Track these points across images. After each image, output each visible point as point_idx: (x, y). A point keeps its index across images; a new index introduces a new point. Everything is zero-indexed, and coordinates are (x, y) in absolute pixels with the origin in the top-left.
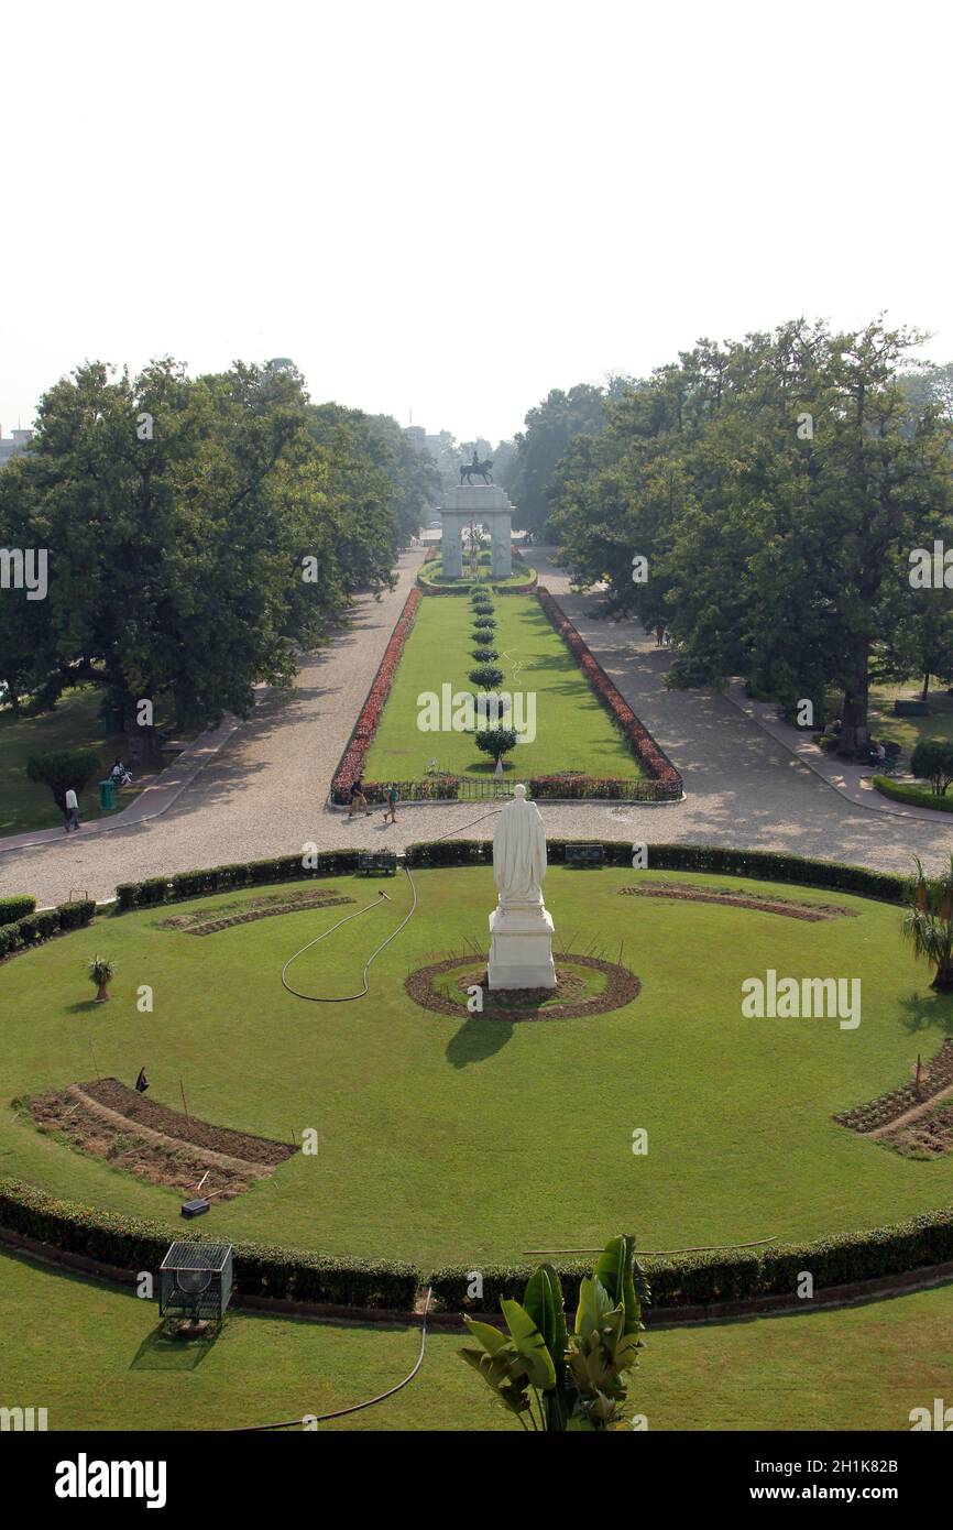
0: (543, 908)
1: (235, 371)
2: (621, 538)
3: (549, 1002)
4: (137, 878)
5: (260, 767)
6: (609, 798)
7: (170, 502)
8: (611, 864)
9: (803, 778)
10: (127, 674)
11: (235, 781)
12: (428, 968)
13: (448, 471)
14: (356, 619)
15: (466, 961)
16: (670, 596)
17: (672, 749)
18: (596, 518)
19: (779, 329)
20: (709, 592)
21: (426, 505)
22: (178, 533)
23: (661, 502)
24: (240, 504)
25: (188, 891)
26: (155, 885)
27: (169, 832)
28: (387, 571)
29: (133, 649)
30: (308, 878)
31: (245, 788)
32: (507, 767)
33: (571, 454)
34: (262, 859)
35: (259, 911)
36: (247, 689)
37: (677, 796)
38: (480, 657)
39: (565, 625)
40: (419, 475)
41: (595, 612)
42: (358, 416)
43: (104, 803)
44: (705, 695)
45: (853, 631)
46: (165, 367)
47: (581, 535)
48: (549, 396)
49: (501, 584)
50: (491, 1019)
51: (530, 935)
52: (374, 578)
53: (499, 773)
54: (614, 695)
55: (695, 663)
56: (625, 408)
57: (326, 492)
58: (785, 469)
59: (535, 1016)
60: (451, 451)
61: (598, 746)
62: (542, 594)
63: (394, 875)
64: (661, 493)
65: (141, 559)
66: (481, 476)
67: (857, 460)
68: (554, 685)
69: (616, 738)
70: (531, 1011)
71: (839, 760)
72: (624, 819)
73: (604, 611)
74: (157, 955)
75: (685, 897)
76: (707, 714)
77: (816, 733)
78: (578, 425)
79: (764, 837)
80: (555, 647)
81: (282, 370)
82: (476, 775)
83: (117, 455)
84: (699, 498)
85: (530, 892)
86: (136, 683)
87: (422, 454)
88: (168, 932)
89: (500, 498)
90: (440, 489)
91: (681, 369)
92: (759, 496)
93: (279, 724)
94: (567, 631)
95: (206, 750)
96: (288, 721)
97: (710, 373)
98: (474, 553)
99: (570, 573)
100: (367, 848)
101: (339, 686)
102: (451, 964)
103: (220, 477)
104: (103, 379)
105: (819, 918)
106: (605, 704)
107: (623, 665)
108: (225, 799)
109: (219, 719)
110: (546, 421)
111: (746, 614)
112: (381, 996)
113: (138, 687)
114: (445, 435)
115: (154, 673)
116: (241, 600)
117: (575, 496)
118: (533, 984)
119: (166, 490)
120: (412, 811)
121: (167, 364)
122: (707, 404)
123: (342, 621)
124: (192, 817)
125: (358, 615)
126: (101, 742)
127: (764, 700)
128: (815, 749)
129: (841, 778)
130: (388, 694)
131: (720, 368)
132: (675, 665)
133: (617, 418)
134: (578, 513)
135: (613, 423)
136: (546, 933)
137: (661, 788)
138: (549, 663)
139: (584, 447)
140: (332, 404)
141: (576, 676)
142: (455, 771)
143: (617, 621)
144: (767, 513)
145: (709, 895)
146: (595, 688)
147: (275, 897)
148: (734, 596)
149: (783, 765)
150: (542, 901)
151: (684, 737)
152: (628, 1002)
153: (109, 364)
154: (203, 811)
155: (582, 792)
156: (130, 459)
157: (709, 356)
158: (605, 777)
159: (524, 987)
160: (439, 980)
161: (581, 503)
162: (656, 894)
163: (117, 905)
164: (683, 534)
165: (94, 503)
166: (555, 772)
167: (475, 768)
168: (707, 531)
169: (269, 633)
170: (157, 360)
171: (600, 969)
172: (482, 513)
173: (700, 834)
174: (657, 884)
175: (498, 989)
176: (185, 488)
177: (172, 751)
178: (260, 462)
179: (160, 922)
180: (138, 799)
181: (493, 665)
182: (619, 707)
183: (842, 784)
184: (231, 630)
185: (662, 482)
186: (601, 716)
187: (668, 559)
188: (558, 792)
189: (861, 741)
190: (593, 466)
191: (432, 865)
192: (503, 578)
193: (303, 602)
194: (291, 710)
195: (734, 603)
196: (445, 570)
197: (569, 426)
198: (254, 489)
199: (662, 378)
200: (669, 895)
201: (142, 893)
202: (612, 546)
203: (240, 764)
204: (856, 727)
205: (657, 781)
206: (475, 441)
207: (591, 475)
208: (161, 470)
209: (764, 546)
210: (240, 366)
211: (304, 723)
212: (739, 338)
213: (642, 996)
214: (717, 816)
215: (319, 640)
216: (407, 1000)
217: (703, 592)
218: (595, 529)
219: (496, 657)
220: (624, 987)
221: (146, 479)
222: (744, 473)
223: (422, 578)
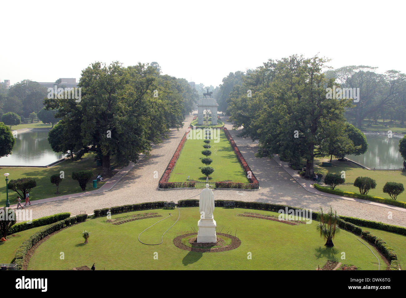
0: (213, 220)
1: (138, 65)
2: (246, 114)
3: (214, 247)
4: (100, 208)
5: (139, 177)
6: (238, 188)
7: (116, 101)
8: (236, 207)
9: (294, 184)
10: (102, 150)
11: (132, 181)
12: (180, 236)
13: (201, 94)
14: (171, 135)
15: (192, 234)
16: (259, 131)
17: (257, 175)
18: (240, 108)
19: (290, 57)
20: (269, 130)
21: (194, 103)
22: (118, 110)
23: (257, 104)
24: (137, 102)
25: (115, 212)
26: (105, 210)
27: (111, 195)
28: (181, 122)
29: (104, 142)
30: (149, 209)
31: (134, 183)
32: (210, 179)
33: (234, 91)
34: (137, 203)
35: (134, 218)
36: (136, 155)
37: (257, 188)
38: (205, 147)
39: (231, 138)
40: (192, 95)
41: (239, 135)
42: (174, 78)
43: (94, 186)
44: (268, 159)
45: (309, 142)
46: (116, 64)
47: (235, 113)
48: (229, 74)
49: (214, 127)
50: (197, 251)
51: (209, 227)
52: (177, 124)
53: (207, 180)
54: (242, 159)
55: (264, 150)
56: (248, 78)
57: (162, 99)
58: (290, 96)
59: (209, 251)
60: (202, 89)
61: (236, 173)
62: (225, 130)
63: (174, 209)
64: (257, 102)
65: (107, 117)
66: (209, 96)
67: (311, 94)
68: (225, 156)
69: (242, 171)
70: (209, 249)
71: (305, 179)
72: (242, 194)
73: (242, 135)
74: (104, 230)
75: (257, 217)
76: (268, 165)
77: (299, 171)
78: (237, 83)
79: (281, 200)
80: (227, 145)
81: (155, 65)
82: (200, 181)
83: (102, 88)
84: (267, 104)
85: (210, 215)
86: (105, 152)
87: (193, 89)
88: (108, 224)
89: (215, 102)
90: (198, 100)
91: (264, 68)
92: (283, 103)
93: (146, 165)
94: (231, 140)
95: (124, 172)
96: (149, 164)
97: (272, 69)
98: (207, 117)
99: (233, 124)
100: (167, 201)
101: (164, 154)
102: (187, 235)
103: (131, 95)
104: (100, 67)
105: (294, 224)
106: (240, 161)
107: (246, 150)
108: (128, 186)
109: (128, 163)
110: (228, 81)
111: (279, 137)
112: (166, 244)
113: (105, 153)
114: (201, 84)
115: (110, 150)
116: (136, 130)
117: (234, 102)
118: (210, 241)
119: (115, 98)
120: (181, 191)
121: (117, 63)
122: (271, 77)
123: (166, 136)
124: (119, 191)
125: (172, 134)
126: (95, 169)
127: (285, 161)
128: (298, 175)
129: (304, 184)
130: (178, 157)
131: (275, 67)
132: (258, 151)
133: (246, 81)
134: (235, 107)
135: (245, 82)
136: (213, 227)
137: (253, 185)
138: (225, 149)
139: (238, 89)
140: (167, 75)
141: (232, 153)
142: (195, 179)
143: (245, 138)
144: (285, 108)
145: (264, 217)
146: (237, 157)
147: (139, 214)
148: (275, 131)
149: (288, 180)
150: (213, 218)
151: (261, 171)
152: (237, 247)
153: (102, 62)
154: (122, 189)
155: (230, 186)
156: (106, 89)
157: (272, 64)
158: (237, 182)
159: (207, 242)
160: (183, 240)
161: (235, 104)
162: (249, 216)
163: (94, 215)
164: (263, 114)
165: (94, 101)
166: (223, 180)
167: (201, 179)
168: (269, 113)
169: (144, 139)
170: (114, 62)
171: (230, 238)
172: (209, 106)
173: (263, 199)
174: (249, 213)
175: (200, 242)
176: (121, 97)
177: (116, 172)
178: (143, 91)
179: (106, 221)
180: (103, 185)
181: (209, 149)
182: (243, 162)
183: (305, 186)
184: (132, 138)
185: (257, 99)
186: (238, 165)
187: (258, 120)
188: (223, 186)
189: (311, 173)
190: (240, 94)
191: (185, 206)
192: (215, 125)
193: (155, 130)
194: (150, 161)
195: (275, 133)
196: (198, 122)
197: (234, 82)
198: (140, 98)
199: (259, 70)
200: (252, 216)
201: (101, 212)
202: (244, 117)
203: (134, 176)
204: (310, 169)
205: (252, 184)
206: (209, 86)
207: (240, 96)
208: (114, 92)
209: (284, 118)
210: (140, 64)
211: (154, 165)
212: (280, 59)
213: (241, 245)
214: (268, 194)
215: (159, 141)
216: (174, 245)
217: (266, 130)
218: (239, 112)
219: (210, 147)
220: (236, 243)
221: (110, 95)
222: (278, 97)
223: (192, 124)
